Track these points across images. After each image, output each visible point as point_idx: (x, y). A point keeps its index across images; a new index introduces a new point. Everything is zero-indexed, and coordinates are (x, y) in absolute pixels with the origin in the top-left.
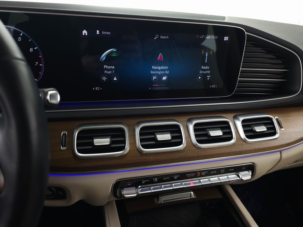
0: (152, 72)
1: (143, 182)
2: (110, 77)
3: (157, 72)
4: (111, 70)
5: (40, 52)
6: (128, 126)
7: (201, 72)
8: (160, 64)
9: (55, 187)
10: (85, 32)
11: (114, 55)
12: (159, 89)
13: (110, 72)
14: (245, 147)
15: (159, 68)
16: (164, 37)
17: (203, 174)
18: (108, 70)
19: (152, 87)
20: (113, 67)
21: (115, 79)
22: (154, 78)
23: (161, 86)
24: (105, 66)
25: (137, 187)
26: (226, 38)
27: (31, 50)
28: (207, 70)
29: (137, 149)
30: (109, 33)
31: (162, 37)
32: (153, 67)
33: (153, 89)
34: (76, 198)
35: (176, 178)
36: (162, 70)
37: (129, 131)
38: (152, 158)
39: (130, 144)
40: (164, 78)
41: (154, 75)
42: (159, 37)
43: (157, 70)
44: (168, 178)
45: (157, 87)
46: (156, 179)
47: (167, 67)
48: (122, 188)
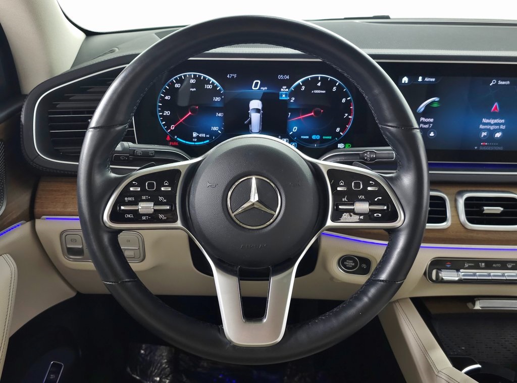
0: (481, 127)
1: (466, 265)
2: (425, 132)
3: (488, 127)
4: (429, 123)
5: (352, 103)
8: (494, 116)
10: (405, 79)
11: (435, 105)
12: (489, 148)
13: (427, 126)
15: (492, 121)
16: (503, 83)
18: (424, 123)
19: (479, 145)
20: (432, 120)
21: (432, 134)
22: (484, 134)
23: (494, 146)
24: (421, 119)
25: (458, 270)
27: (344, 100)
29: (461, 224)
30: (433, 80)
31: (500, 83)
32: (484, 120)
33: (481, 148)
35: (509, 266)
36: (496, 124)
37: (451, 200)
38: (480, 236)
39: (452, 216)
40: (498, 135)
41: (484, 130)
42: (497, 82)
43: (489, 124)
44: (499, 265)
45: (485, 146)
46: (483, 264)
47: (503, 121)
48: (439, 270)
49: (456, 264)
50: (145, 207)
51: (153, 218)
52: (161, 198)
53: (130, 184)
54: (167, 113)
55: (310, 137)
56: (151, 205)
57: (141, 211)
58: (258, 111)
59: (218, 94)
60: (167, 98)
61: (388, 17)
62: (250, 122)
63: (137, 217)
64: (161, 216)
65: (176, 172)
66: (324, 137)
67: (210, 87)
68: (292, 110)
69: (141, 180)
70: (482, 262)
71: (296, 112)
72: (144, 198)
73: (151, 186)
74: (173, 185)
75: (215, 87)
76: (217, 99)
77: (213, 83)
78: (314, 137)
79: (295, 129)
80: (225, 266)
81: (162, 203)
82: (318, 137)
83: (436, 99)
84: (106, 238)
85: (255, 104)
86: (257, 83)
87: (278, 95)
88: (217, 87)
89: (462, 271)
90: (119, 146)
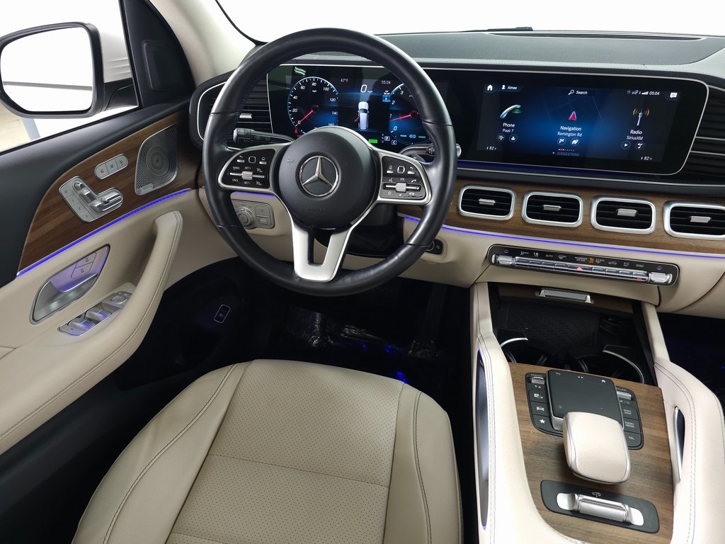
0: (559, 133)
1: (522, 253)
2: (507, 136)
3: (566, 134)
4: (511, 128)
6: (517, 193)
7: (629, 138)
8: (571, 124)
9: (435, 240)
10: (490, 87)
11: (517, 112)
12: (566, 154)
13: (509, 131)
15: (570, 129)
16: (582, 93)
17: (598, 262)
18: (507, 128)
19: (556, 151)
20: (513, 126)
21: (513, 139)
22: (561, 140)
23: (568, 152)
24: (505, 124)
25: (514, 257)
26: (673, 95)
28: (639, 135)
29: (522, 218)
30: (516, 88)
31: (578, 93)
32: (562, 128)
33: (558, 154)
34: (450, 256)
35: (561, 258)
36: (573, 132)
37: (516, 198)
39: (515, 211)
40: (575, 142)
41: (562, 137)
42: (575, 92)
43: (567, 131)
44: (551, 256)
45: (562, 152)
46: (537, 254)
47: (580, 129)
48: (498, 255)
49: (513, 252)
50: (247, 175)
51: (252, 183)
52: (258, 170)
53: (238, 158)
54: (295, 110)
55: (408, 136)
56: (251, 173)
57: (244, 178)
58: (365, 111)
59: (333, 95)
60: (294, 98)
61: (530, 29)
62: (359, 121)
63: (241, 181)
64: (258, 183)
65: (272, 151)
66: (420, 137)
67: (327, 89)
68: (393, 112)
69: (245, 156)
70: (536, 252)
71: (396, 114)
72: (246, 168)
73: (252, 160)
74: (269, 160)
75: (331, 89)
76: (333, 100)
77: (330, 86)
78: (411, 136)
79: (395, 128)
80: (301, 224)
81: (259, 174)
82: (414, 136)
83: (518, 106)
84: (221, 194)
85: (363, 105)
86: (364, 87)
87: (381, 98)
88: (333, 89)
89: (517, 258)
90: (242, 131)
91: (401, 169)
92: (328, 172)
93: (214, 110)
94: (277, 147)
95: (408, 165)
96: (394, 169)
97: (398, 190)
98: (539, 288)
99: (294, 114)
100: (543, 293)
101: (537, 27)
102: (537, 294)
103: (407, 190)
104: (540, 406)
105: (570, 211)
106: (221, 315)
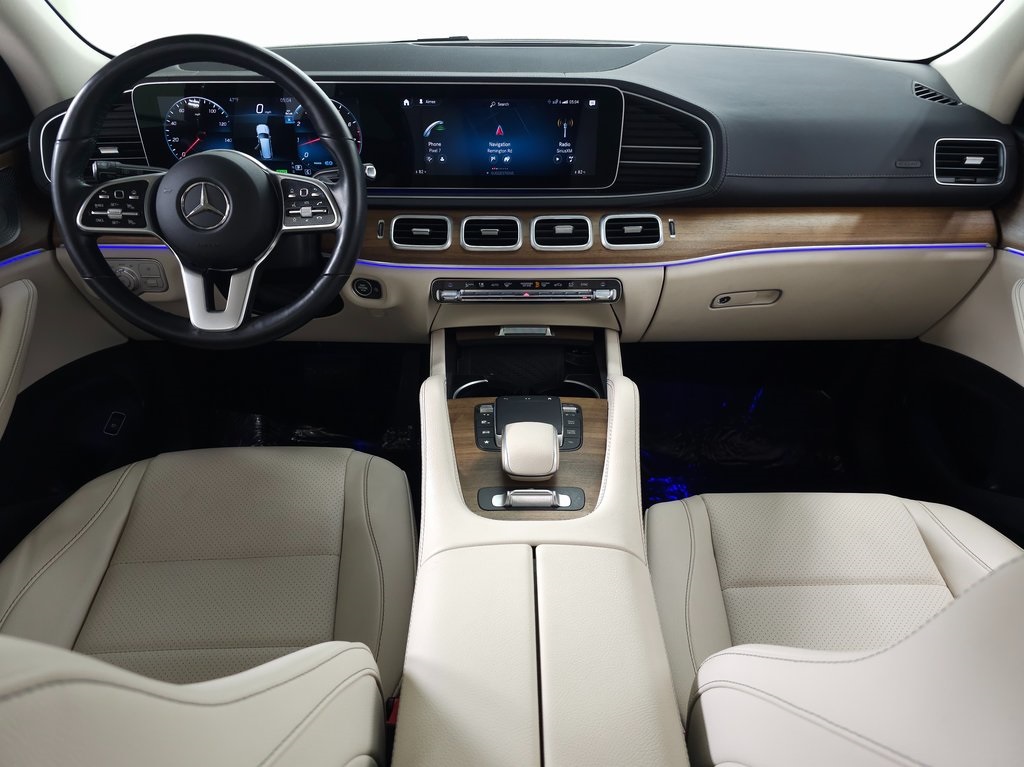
0: (489, 151)
1: (465, 285)
2: (436, 157)
3: (496, 151)
4: (437, 147)
5: (359, 128)
6: (452, 219)
7: (559, 151)
8: (499, 139)
9: (371, 281)
10: (406, 102)
11: (440, 129)
12: (501, 173)
13: (436, 151)
14: (604, 254)
15: (499, 145)
16: (503, 105)
17: (544, 285)
18: (434, 148)
19: (490, 171)
20: (440, 145)
21: (442, 159)
22: (493, 158)
23: (502, 170)
24: (430, 143)
25: (458, 291)
26: (592, 103)
27: (350, 125)
28: (567, 148)
29: (460, 245)
30: (434, 102)
31: (500, 104)
32: (491, 144)
33: (492, 173)
34: (392, 299)
35: (507, 285)
36: (502, 148)
37: (453, 225)
38: (477, 256)
39: (453, 239)
40: (507, 159)
41: (494, 154)
42: (497, 104)
43: (496, 148)
44: (497, 285)
45: (496, 171)
46: (482, 284)
47: (509, 144)
48: (442, 290)
49: (457, 284)
50: (114, 213)
51: (123, 222)
52: (129, 206)
53: (100, 193)
54: (175, 140)
55: (323, 163)
56: (120, 211)
57: (111, 216)
58: (265, 136)
59: (223, 119)
60: (173, 123)
61: (466, 39)
62: (260, 148)
63: (108, 222)
64: (130, 222)
65: (144, 184)
67: (214, 111)
68: (300, 135)
69: (110, 190)
70: (482, 282)
71: (304, 137)
72: (113, 205)
73: (119, 194)
74: (141, 193)
75: (219, 111)
76: (223, 124)
77: (216, 107)
78: (326, 163)
79: (306, 155)
80: (192, 267)
81: (130, 210)
82: (331, 163)
83: (441, 123)
84: (83, 239)
85: (262, 129)
86: (260, 107)
87: (283, 119)
88: (221, 111)
89: (462, 291)
90: (104, 164)
91: (304, 192)
92: (215, 199)
93: (59, 136)
94: (149, 178)
95: (311, 187)
96: (297, 192)
97: (303, 215)
98: (497, 328)
99: (175, 145)
100: (502, 333)
101: (473, 37)
102: (496, 334)
103: (314, 214)
104: (486, 430)
105: (508, 234)
106: (113, 425)
